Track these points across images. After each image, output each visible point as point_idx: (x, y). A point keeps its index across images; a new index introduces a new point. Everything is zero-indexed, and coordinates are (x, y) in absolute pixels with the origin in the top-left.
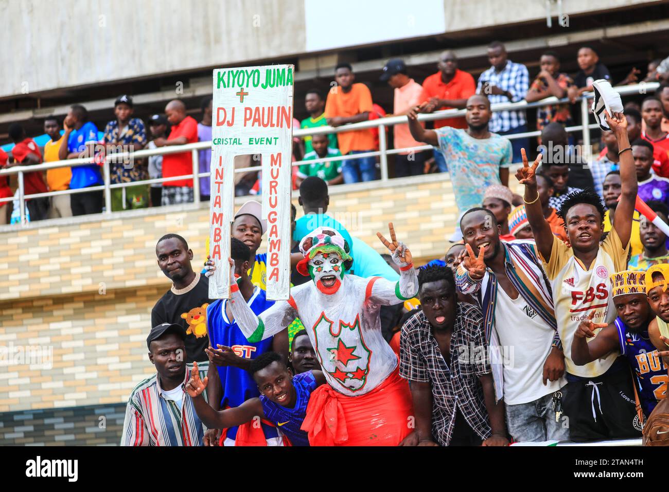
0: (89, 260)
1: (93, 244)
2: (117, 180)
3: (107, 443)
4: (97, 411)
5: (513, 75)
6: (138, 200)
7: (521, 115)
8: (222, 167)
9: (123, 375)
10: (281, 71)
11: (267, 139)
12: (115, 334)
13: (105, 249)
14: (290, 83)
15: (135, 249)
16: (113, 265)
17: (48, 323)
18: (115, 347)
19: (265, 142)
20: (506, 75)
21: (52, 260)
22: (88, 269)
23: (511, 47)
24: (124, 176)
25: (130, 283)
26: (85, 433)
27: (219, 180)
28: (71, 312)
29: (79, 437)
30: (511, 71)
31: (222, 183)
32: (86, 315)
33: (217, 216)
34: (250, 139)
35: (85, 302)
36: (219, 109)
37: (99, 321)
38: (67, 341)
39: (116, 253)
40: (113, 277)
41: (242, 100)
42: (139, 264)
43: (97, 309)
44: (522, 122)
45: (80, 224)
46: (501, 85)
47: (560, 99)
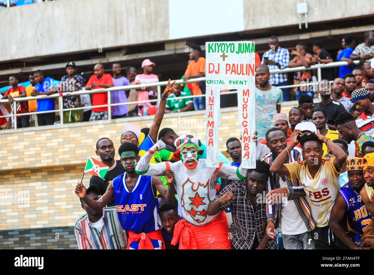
0: (51, 149)
1: (53, 141)
2: (67, 106)
3: (58, 248)
4: (53, 231)
5: (281, 54)
6: (78, 117)
7: (285, 76)
8: (213, 96)
9: (69, 211)
10: (247, 44)
11: (240, 81)
12: (64, 189)
13: (59, 144)
14: (253, 51)
15: (76, 144)
16: (64, 152)
17: (29, 183)
18: (64, 196)
19: (239, 83)
20: (277, 54)
21: (31, 149)
22: (50, 154)
23: (281, 39)
24: (71, 104)
25: (73, 162)
26: (46, 242)
27: (211, 103)
28: (41, 177)
29: (43, 244)
30: (280, 52)
31: (213, 105)
32: (49, 179)
33: (211, 123)
34: (230, 81)
35: (48, 172)
36: (210, 64)
37: (56, 182)
38: (38, 192)
39: (66, 146)
40: (64, 159)
41: (224, 60)
42: (77, 152)
43: (55, 175)
44: (286, 80)
45: (46, 130)
46: (275, 60)
47: (307, 68)
